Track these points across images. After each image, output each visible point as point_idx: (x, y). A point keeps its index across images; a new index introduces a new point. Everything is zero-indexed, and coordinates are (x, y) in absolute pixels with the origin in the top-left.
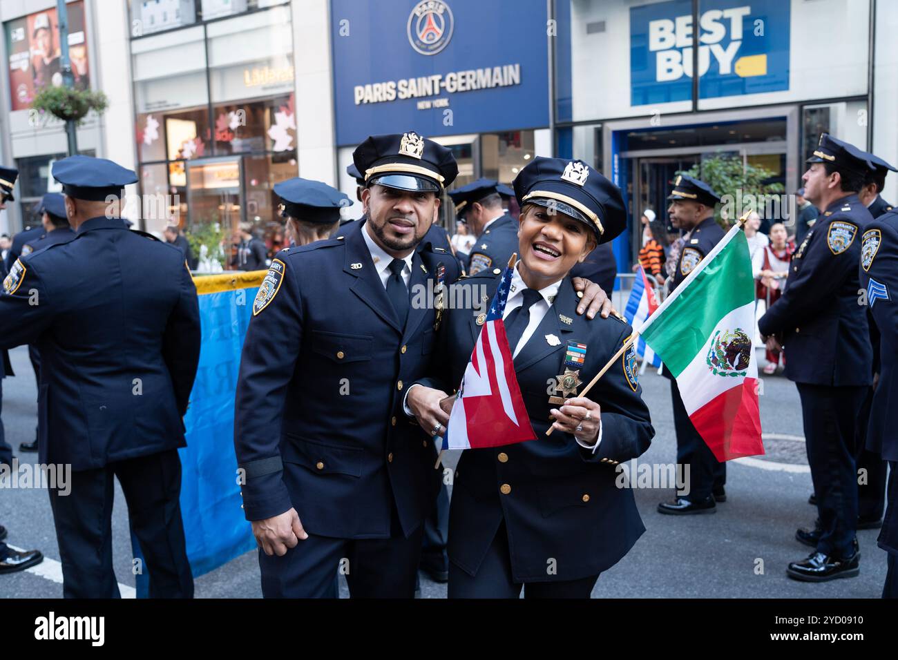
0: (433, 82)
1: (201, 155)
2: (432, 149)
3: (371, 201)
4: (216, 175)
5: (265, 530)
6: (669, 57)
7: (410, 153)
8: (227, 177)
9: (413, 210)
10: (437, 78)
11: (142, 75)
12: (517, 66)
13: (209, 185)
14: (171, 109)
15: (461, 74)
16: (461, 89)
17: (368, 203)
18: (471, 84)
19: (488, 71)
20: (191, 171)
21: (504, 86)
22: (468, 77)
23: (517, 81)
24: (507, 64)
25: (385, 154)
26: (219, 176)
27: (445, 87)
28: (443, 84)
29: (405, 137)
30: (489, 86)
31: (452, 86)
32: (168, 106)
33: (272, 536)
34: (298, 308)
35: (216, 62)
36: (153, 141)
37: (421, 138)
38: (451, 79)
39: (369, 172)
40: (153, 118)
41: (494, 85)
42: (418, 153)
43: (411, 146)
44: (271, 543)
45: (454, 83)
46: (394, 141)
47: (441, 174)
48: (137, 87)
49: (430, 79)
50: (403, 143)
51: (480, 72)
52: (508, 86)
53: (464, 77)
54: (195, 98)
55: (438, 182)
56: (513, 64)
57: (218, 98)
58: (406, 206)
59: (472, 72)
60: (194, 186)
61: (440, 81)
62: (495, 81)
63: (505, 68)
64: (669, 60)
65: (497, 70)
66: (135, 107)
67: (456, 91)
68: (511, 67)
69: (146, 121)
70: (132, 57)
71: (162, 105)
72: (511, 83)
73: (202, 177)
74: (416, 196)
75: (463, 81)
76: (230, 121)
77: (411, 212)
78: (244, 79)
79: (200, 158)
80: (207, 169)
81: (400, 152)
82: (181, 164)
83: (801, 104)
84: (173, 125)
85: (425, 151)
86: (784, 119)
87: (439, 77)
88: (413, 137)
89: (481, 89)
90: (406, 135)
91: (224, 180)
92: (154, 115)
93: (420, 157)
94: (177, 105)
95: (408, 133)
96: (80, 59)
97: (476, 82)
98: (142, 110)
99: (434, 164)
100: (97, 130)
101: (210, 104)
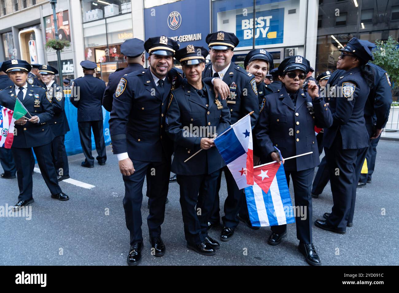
0: (175, 38)
1: (105, 61)
2: (170, 41)
3: (151, 60)
4: (110, 68)
5: (124, 167)
6: (248, 32)
7: (163, 43)
8: (113, 69)
9: (166, 62)
10: (176, 37)
11: (87, 35)
12: (201, 34)
13: (108, 71)
14: (96, 46)
15: (184, 36)
16: (184, 41)
17: (150, 61)
18: (186, 39)
19: (192, 35)
20: (102, 66)
21: (196, 40)
22: (186, 37)
23: (201, 39)
24: (198, 33)
25: (155, 44)
26: (111, 68)
27: (179, 40)
28: (178, 39)
29: (161, 38)
30: (192, 40)
31: (181, 40)
32: (95, 45)
33: (126, 169)
34: (131, 94)
35: (110, 31)
36: (90, 57)
37: (167, 37)
38: (181, 37)
39: (150, 50)
40: (90, 49)
41: (194, 40)
42: (166, 43)
43: (164, 40)
44: (126, 171)
45: (181, 39)
46: (158, 39)
47: (174, 49)
48: (85, 39)
49: (174, 37)
50: (161, 39)
51: (189, 35)
52: (198, 40)
53: (184, 37)
54: (103, 43)
55: (173, 52)
56: (200, 33)
57: (110, 43)
58: (163, 61)
59: (187, 36)
60: (103, 71)
61: (177, 38)
62: (194, 39)
63: (197, 34)
64: (248, 33)
65: (195, 35)
66: (85, 45)
67: (182, 42)
68: (199, 34)
69: (88, 50)
70: (83, 29)
71: (93, 45)
72: (199, 39)
73: (106, 69)
74: (166, 57)
75: (184, 38)
76: (114, 50)
77: (165, 63)
78: (118, 37)
79: (105, 62)
80: (107, 66)
81: (160, 43)
82: (99, 64)
83: (285, 48)
84: (97, 51)
85: (168, 42)
86: (280, 52)
87: (177, 37)
88: (164, 37)
89: (190, 41)
90: (161, 37)
91: (113, 70)
92: (91, 48)
93: (167, 44)
94: (98, 45)
95: (162, 36)
96: (67, 30)
97: (188, 39)
98: (87, 46)
99: (172, 47)
100: (73, 53)
101: (107, 45)
